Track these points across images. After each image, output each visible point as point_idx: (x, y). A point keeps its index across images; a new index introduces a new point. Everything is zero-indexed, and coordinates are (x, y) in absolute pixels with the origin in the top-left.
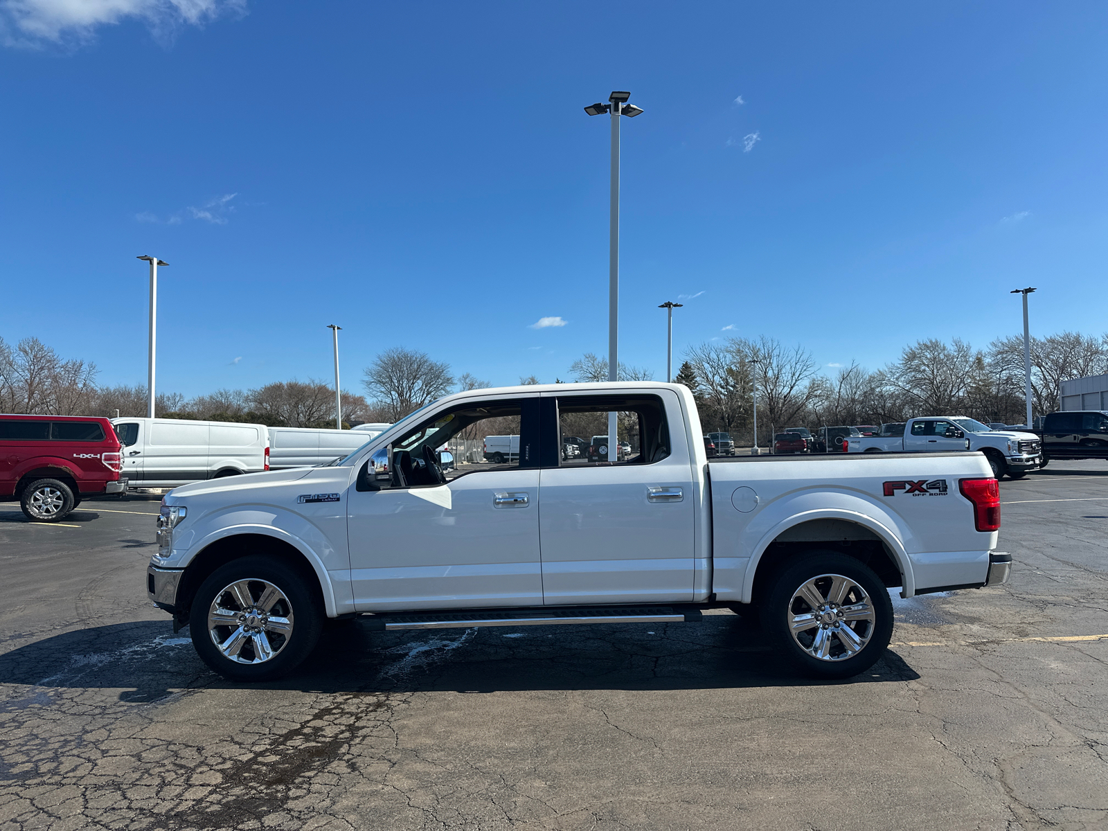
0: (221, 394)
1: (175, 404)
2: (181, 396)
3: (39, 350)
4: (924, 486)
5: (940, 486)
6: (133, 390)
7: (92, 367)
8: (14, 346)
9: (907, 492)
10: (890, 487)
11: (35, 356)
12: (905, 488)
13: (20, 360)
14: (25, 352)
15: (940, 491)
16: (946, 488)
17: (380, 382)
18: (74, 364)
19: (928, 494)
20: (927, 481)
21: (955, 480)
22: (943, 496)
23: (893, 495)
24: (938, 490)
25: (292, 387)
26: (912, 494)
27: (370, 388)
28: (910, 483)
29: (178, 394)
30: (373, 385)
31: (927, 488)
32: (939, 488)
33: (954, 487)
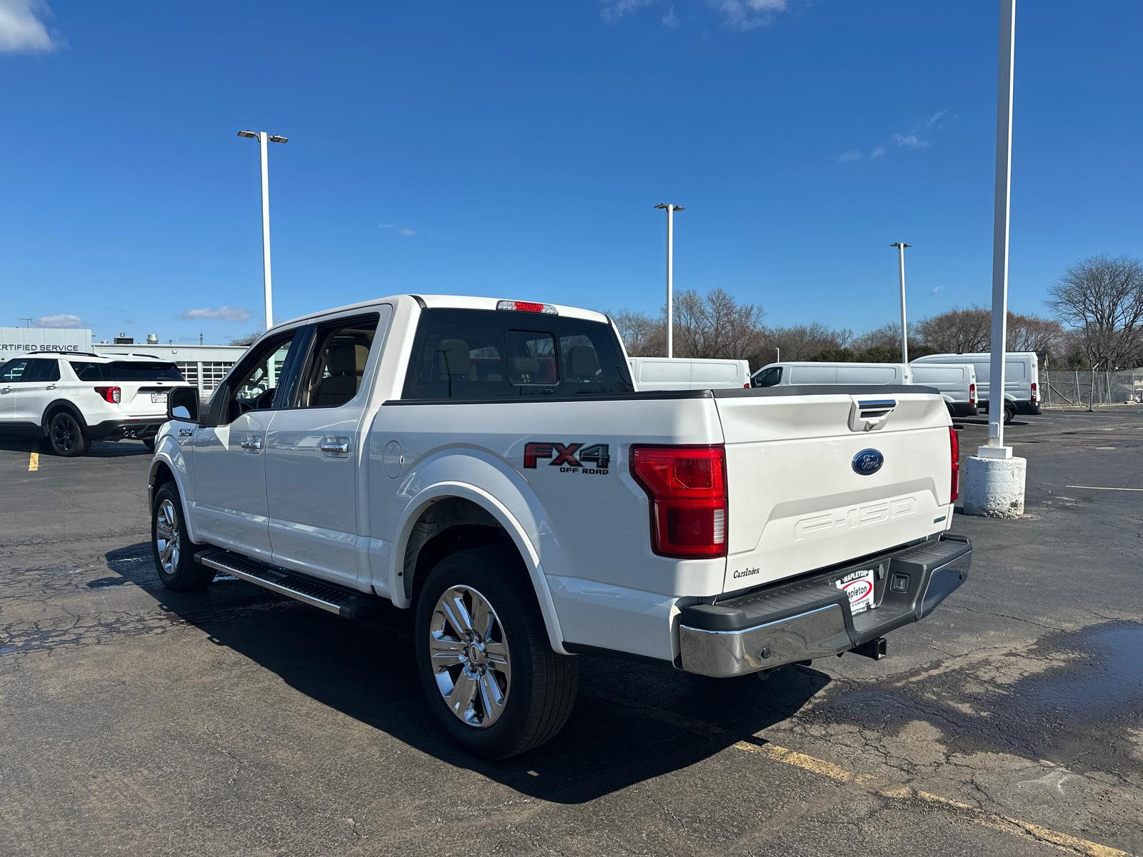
0: (890, 328)
1: (844, 340)
2: (850, 332)
3: (723, 299)
4: (577, 456)
5: (598, 456)
6: (808, 329)
7: (760, 310)
8: (705, 299)
9: (552, 464)
10: (534, 453)
11: (720, 304)
12: (550, 456)
13: (709, 309)
14: (713, 301)
15: (598, 466)
16: (608, 460)
17: (1070, 301)
18: (747, 309)
19: (580, 469)
20: (582, 445)
21: (623, 446)
22: (602, 475)
23: (535, 467)
24: (595, 464)
25: (967, 315)
26: (559, 467)
27: (1058, 310)
28: (558, 446)
29: (847, 330)
30: (1061, 307)
31: (580, 460)
32: (596, 460)
33: (620, 457)
